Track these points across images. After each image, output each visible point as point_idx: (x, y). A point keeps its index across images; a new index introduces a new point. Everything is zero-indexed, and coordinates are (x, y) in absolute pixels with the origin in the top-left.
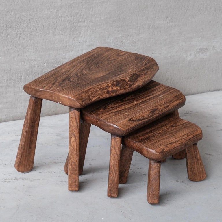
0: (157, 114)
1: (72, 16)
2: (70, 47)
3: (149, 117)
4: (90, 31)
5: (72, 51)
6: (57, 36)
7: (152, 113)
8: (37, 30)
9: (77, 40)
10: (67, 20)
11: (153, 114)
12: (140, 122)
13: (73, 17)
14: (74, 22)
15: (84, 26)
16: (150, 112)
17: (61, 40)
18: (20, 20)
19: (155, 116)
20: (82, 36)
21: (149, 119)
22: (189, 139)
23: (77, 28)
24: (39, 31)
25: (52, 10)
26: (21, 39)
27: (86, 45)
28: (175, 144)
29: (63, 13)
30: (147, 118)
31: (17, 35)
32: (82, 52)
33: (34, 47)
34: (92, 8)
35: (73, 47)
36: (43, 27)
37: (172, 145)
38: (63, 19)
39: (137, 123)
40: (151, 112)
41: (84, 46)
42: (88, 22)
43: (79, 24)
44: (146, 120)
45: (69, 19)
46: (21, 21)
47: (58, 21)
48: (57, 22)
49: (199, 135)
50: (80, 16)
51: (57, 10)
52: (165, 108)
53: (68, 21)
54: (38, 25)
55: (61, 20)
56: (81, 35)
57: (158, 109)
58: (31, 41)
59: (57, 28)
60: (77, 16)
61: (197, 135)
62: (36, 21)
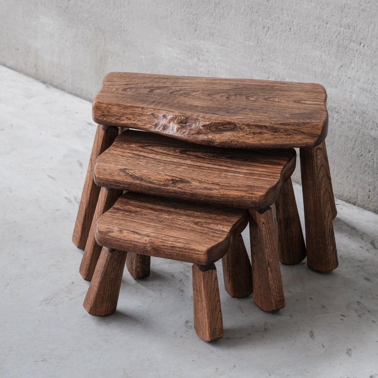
0: (179, 188)
1: (341, 26)
2: (334, 79)
3: (159, 185)
4: (367, 65)
5: (336, 87)
6: (317, 52)
7: (171, 182)
8: (290, 29)
9: (345, 72)
10: (334, 30)
11: (172, 185)
12: (138, 182)
13: (343, 29)
14: (344, 38)
15: (358, 51)
16: (170, 178)
17: (322, 61)
18: (270, 5)
19: (172, 188)
20: (353, 68)
21: (157, 186)
22: (171, 245)
23: (347, 50)
24: (293, 33)
25: (314, 5)
26: (268, 35)
27: (358, 87)
28: (138, 237)
29: (329, 16)
30: (154, 183)
31: (264, 28)
32: (350, 95)
33: (283, 56)
34: (373, 24)
35: (338, 82)
36: (299, 28)
37: (133, 235)
38: (328, 26)
39: (130, 180)
40: (172, 180)
41: (355, 87)
42: (365, 47)
43: (351, 44)
44: (150, 185)
45: (337, 30)
46: (271, 7)
47: (321, 27)
48: (319, 28)
49: (198, 253)
50: (354, 30)
51: (321, 8)
52: (206, 188)
53: (335, 33)
54: (293, 22)
55: (326, 28)
56: (352, 65)
57: (192, 183)
58: (280, 45)
59: (318, 38)
60: (349, 29)
61: (192, 250)
62: (290, 15)
